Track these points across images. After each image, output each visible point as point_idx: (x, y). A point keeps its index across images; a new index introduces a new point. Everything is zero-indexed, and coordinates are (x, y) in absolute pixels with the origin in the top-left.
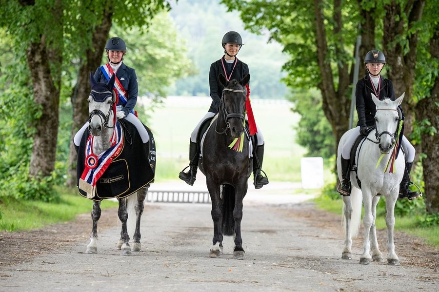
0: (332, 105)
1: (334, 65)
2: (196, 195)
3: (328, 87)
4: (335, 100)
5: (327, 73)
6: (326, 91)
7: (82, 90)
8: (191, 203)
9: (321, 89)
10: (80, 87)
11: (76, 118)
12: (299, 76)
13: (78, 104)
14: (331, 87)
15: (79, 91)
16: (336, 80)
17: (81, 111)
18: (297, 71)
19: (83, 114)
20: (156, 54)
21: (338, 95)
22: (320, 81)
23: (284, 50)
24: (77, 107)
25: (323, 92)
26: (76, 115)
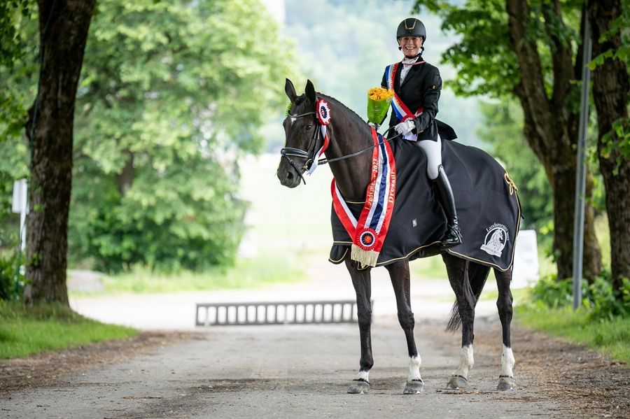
0: (542, 126)
1: (543, 48)
2: (291, 308)
3: (533, 91)
4: (547, 115)
5: (529, 65)
6: (530, 100)
7: (47, 112)
8: (282, 323)
9: (520, 96)
10: (43, 108)
11: (37, 167)
12: (478, 74)
13: (40, 139)
14: (539, 90)
15: (42, 114)
16: (549, 79)
17: (46, 154)
18: (473, 65)
19: (52, 159)
20: (237, 68)
21: (554, 105)
22: (517, 81)
23: (444, 26)
24: (39, 147)
25: (525, 102)
26: (38, 163)
